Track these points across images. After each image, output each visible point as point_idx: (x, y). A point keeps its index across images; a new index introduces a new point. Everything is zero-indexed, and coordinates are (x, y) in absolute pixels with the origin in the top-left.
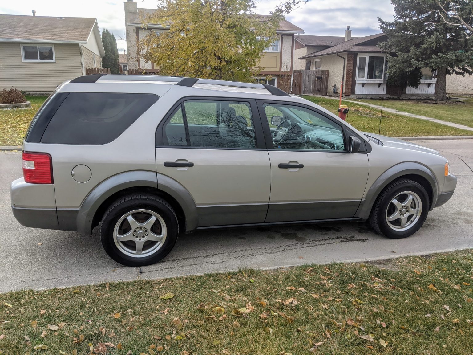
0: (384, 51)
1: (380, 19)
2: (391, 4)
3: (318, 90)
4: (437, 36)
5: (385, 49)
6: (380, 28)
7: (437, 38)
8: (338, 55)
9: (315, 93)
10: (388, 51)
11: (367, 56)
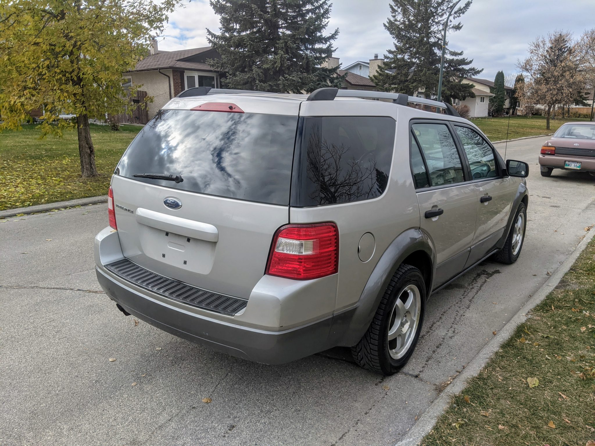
0: (216, 70)
1: (208, 31)
2: (215, 13)
3: (137, 117)
4: (282, 55)
5: (218, 67)
6: (208, 41)
7: (281, 57)
8: (161, 71)
9: (132, 122)
10: (221, 70)
11: (196, 75)
